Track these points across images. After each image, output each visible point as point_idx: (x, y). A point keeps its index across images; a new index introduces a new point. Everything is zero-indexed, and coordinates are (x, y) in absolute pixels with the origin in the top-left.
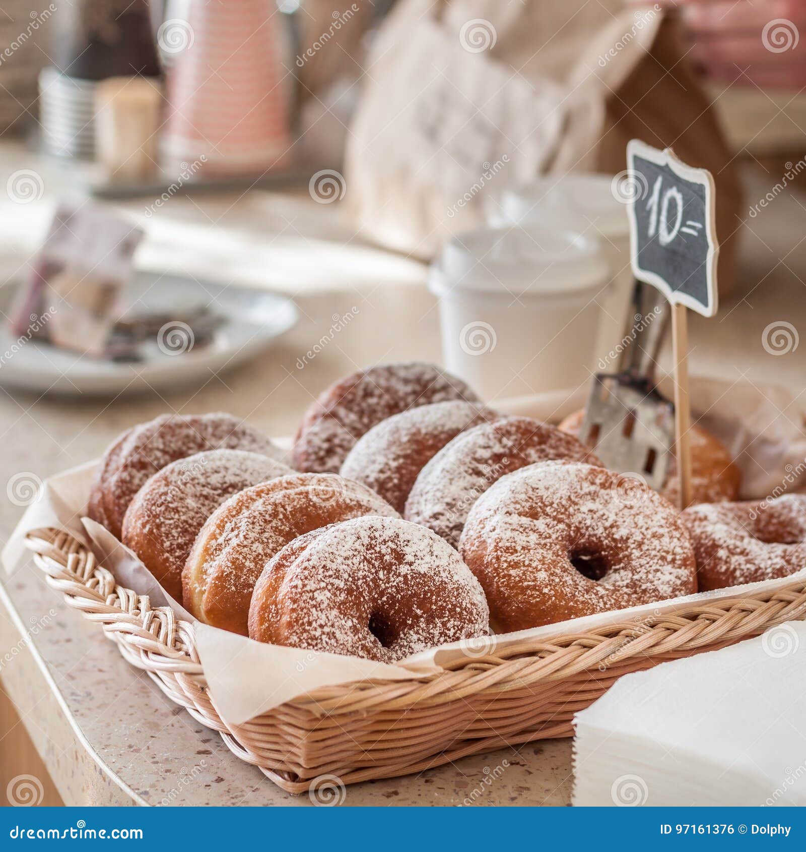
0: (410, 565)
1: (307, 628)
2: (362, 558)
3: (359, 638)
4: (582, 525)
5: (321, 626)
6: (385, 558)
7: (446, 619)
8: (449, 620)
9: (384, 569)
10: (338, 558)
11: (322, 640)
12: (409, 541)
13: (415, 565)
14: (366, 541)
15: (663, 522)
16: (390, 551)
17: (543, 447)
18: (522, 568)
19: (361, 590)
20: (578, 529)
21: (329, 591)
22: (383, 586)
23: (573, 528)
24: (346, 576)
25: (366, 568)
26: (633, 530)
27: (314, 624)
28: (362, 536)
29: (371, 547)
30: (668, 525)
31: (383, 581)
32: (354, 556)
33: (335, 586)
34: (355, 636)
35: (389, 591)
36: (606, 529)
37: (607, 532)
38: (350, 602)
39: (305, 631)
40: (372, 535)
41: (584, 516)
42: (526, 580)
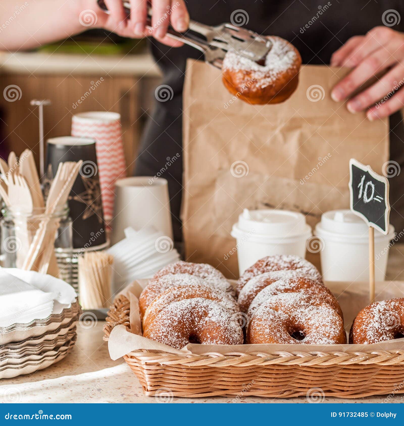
0: (210, 318)
1: (157, 332)
2: (189, 311)
3: (179, 340)
4: (296, 317)
5: (163, 332)
6: (199, 313)
7: (218, 340)
8: (219, 341)
9: (198, 317)
10: (178, 309)
11: (162, 338)
12: (212, 309)
13: (211, 318)
14: (193, 306)
15: (329, 321)
16: (202, 311)
17: (308, 289)
18: (261, 327)
19: (185, 323)
20: (294, 318)
21: (171, 321)
22: (196, 324)
23: (291, 317)
24: (179, 316)
25: (190, 315)
26: (316, 322)
27: (160, 331)
28: (192, 303)
29: (195, 308)
30: (331, 322)
31: (197, 321)
32: (186, 310)
33: (174, 319)
34: (177, 339)
35: (199, 326)
36: (306, 320)
37: (306, 321)
38: (179, 326)
39: (156, 333)
40: (197, 304)
41: (298, 313)
42: (260, 331)
